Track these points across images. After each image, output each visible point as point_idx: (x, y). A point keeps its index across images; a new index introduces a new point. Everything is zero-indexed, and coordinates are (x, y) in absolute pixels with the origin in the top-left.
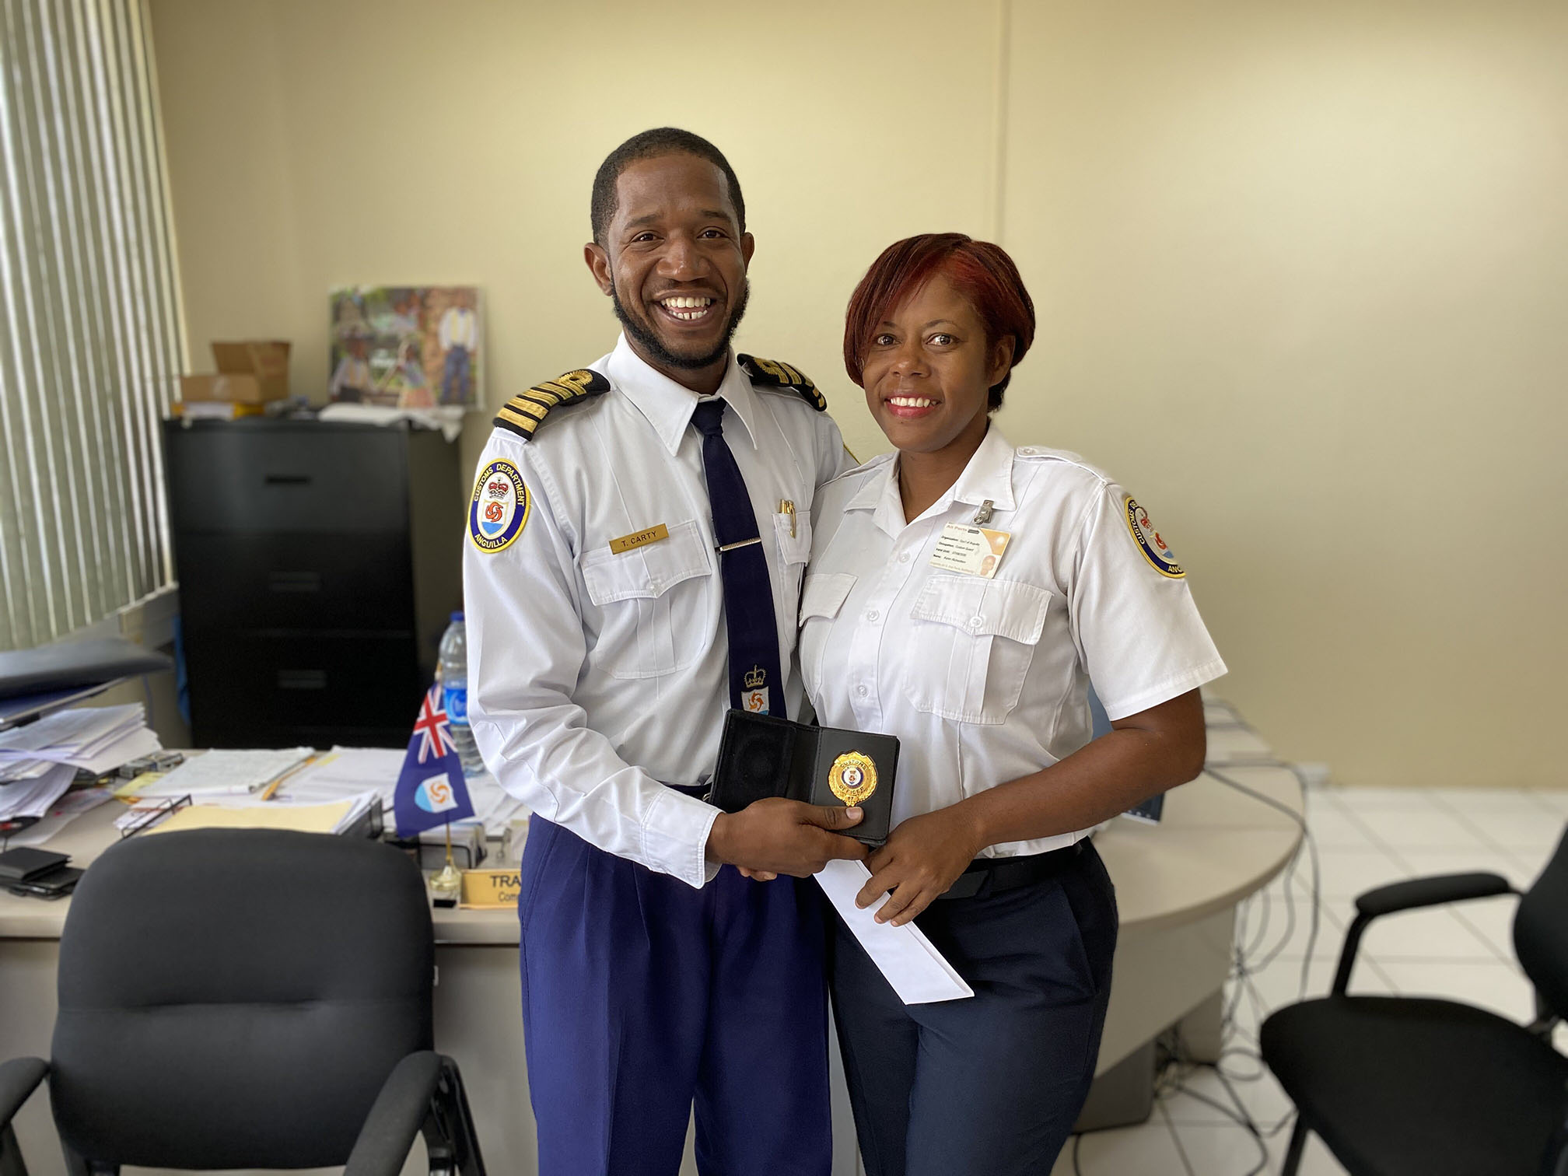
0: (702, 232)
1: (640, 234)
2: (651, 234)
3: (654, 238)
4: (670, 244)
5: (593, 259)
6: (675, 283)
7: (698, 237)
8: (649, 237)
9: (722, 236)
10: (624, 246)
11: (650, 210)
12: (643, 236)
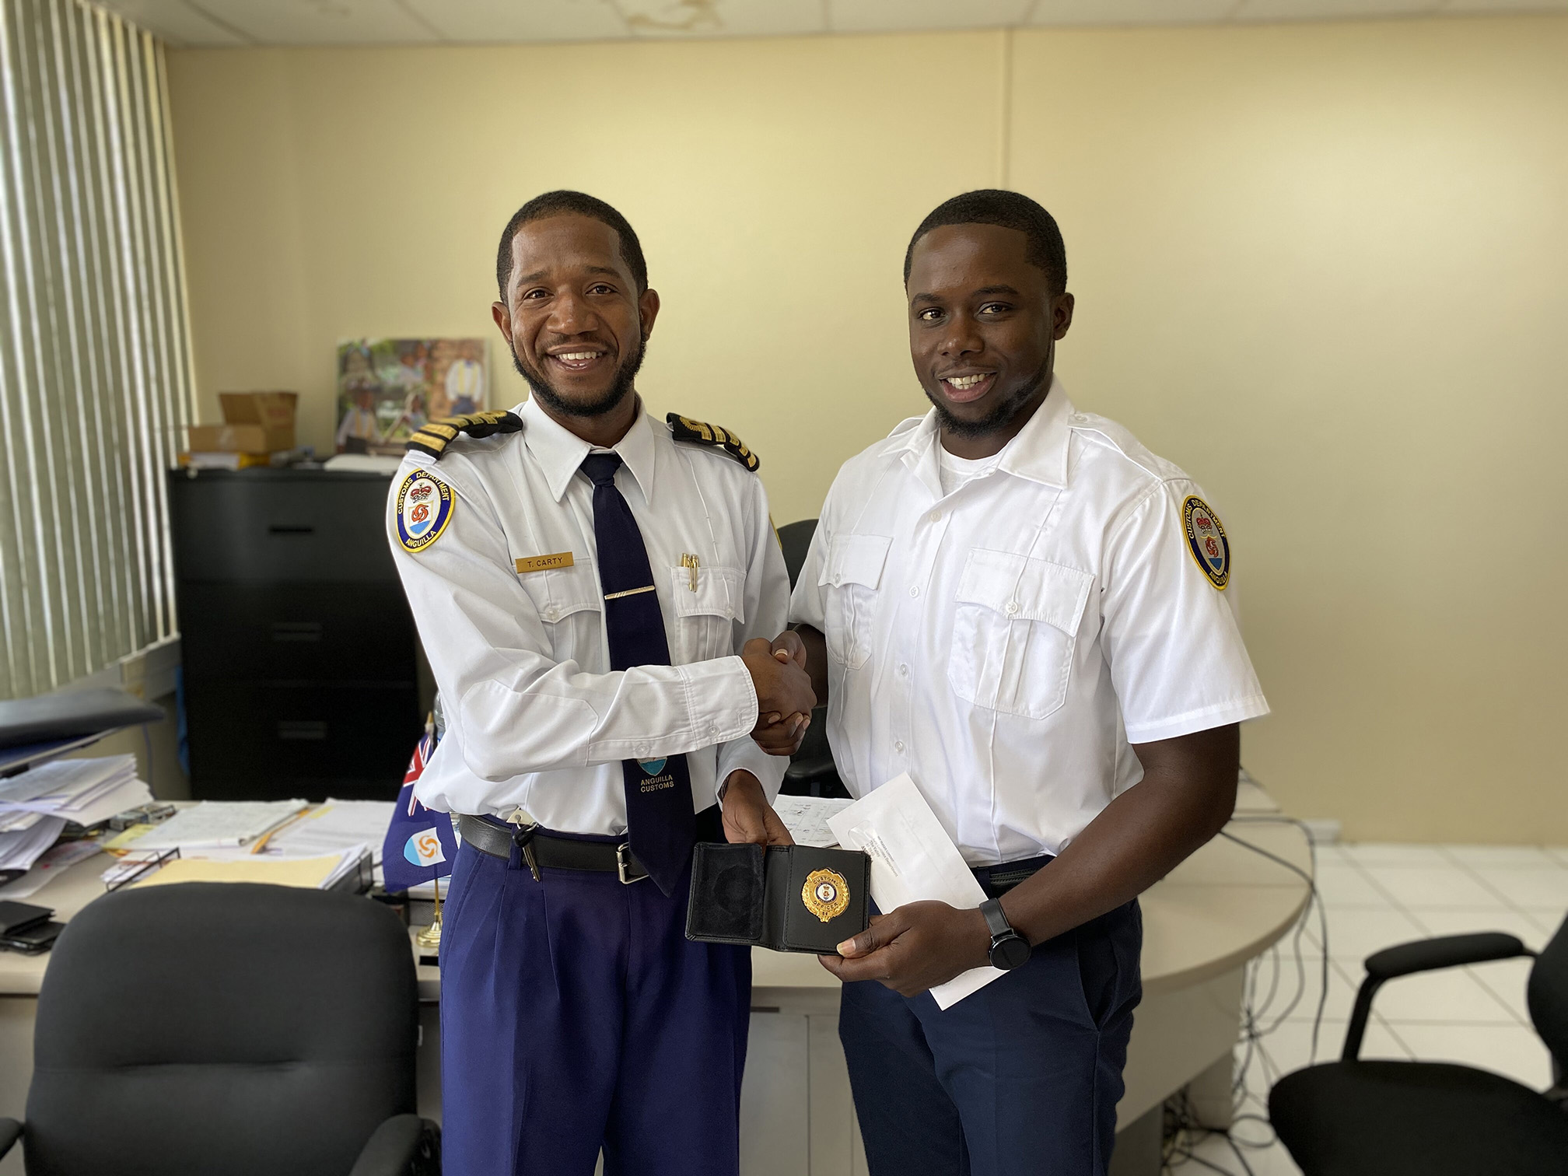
0: (590, 288)
1: (531, 291)
2: (541, 291)
3: (546, 295)
4: (559, 299)
5: (501, 317)
6: (565, 338)
7: (587, 293)
8: (540, 293)
9: (612, 291)
10: (520, 302)
11: (538, 268)
12: (533, 293)
